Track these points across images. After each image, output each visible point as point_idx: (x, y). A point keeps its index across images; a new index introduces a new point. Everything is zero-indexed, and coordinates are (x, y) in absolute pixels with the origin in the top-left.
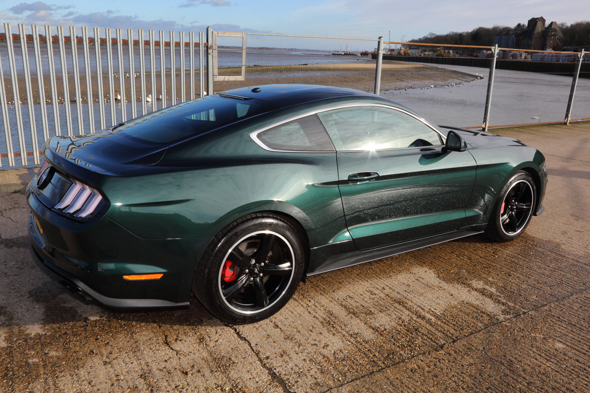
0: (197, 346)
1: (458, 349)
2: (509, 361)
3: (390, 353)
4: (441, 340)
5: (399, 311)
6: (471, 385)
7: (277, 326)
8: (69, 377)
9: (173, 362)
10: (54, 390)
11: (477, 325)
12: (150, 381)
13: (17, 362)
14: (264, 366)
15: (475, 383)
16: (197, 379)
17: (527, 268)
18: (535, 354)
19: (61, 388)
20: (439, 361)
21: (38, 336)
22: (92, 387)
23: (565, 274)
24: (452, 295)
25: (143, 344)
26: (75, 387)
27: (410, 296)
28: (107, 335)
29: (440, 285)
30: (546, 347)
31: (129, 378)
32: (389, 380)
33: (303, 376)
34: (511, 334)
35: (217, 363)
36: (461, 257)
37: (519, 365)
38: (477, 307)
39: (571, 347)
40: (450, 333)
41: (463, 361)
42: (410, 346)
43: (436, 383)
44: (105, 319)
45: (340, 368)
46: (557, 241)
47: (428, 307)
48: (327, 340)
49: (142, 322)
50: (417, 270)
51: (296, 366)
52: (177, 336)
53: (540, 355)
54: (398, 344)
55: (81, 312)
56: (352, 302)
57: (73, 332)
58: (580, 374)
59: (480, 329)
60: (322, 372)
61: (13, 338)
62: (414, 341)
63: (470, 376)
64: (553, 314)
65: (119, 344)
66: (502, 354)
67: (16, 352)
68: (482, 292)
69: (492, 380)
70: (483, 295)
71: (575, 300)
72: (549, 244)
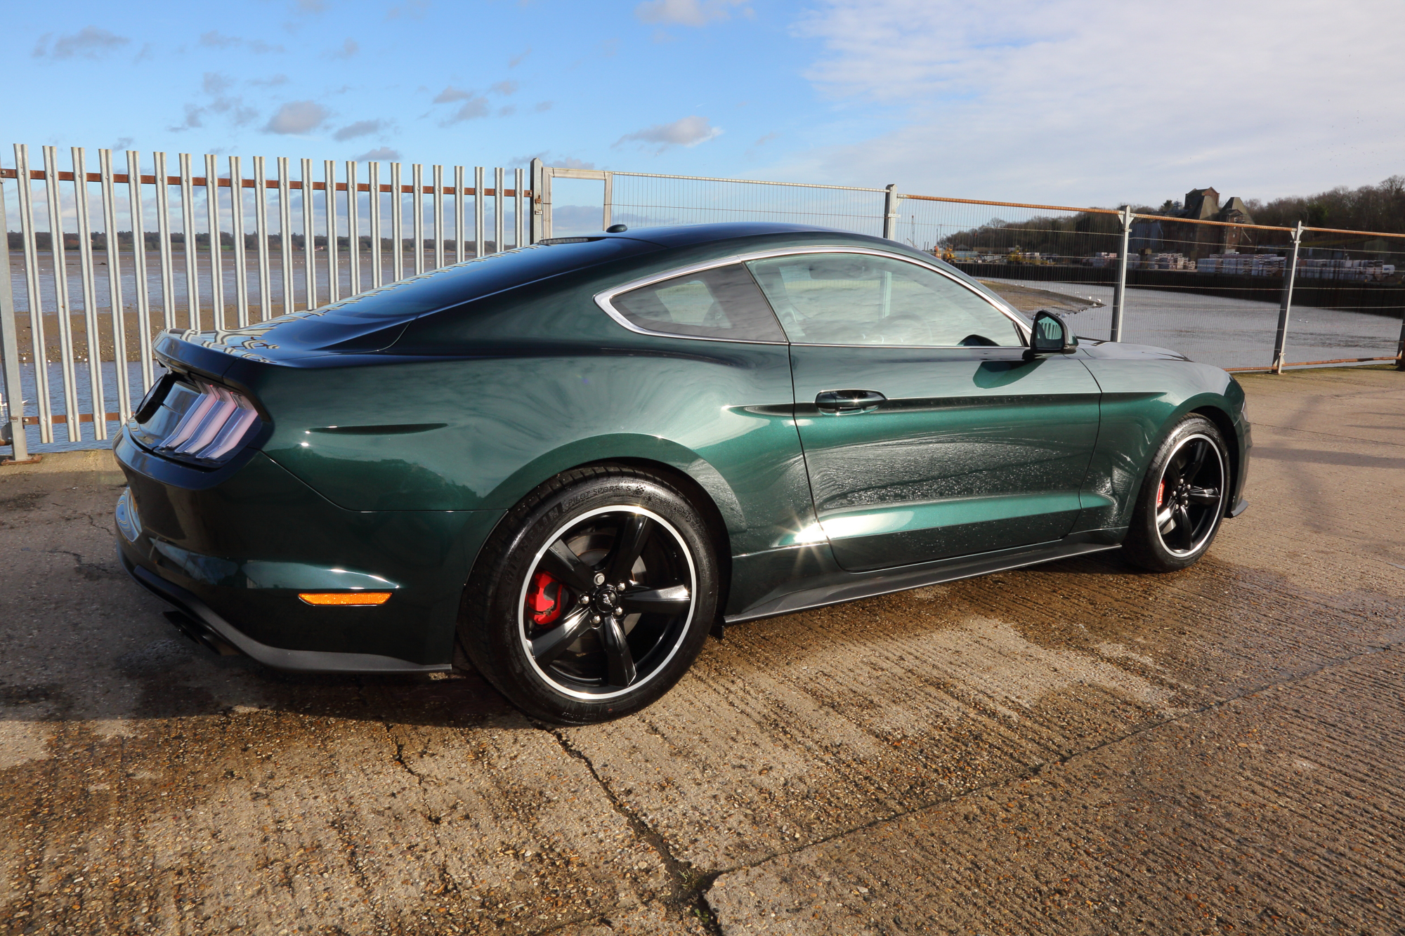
0: (469, 767)
1: (1074, 774)
2: (1192, 797)
3: (916, 782)
4: (1034, 758)
5: (937, 702)
6: (1105, 846)
7: (656, 730)
8: (170, 822)
9: (410, 797)
10: (134, 846)
11: (1115, 727)
12: (350, 835)
13: (63, 789)
14: (620, 808)
15: (1114, 841)
16: (460, 833)
17: (1219, 619)
18: (1250, 782)
19: (149, 842)
20: (1031, 798)
21: (121, 741)
22: (217, 842)
23: (1302, 629)
24: (1056, 670)
25: (347, 761)
26: (180, 842)
27: (961, 673)
28: (268, 741)
29: (1029, 651)
30: (1274, 769)
31: (304, 826)
32: (913, 836)
33: (709, 829)
34: (1192, 743)
35: (511, 801)
36: (1073, 600)
37: (1215, 804)
38: (1113, 692)
39: (1330, 768)
40: (1053, 742)
41: (1085, 798)
42: (962, 769)
43: (1023, 843)
44: (270, 712)
45: (798, 814)
46: (1280, 569)
47: (1003, 693)
48: (769, 757)
49: (352, 718)
50: (976, 624)
51: (695, 808)
52: (426, 748)
53: (1261, 784)
54: (934, 766)
55: (221, 697)
56: (831, 685)
57: (195, 735)
58: (1356, 820)
59: (1123, 735)
60: (755, 822)
61: (64, 744)
62: (971, 759)
63: (1104, 827)
64: (1283, 704)
65: (292, 759)
66: (1174, 782)
67: (66, 770)
68: (1124, 664)
69: (1155, 835)
70: (1126, 670)
71: (1329, 678)
72: (1263, 575)
